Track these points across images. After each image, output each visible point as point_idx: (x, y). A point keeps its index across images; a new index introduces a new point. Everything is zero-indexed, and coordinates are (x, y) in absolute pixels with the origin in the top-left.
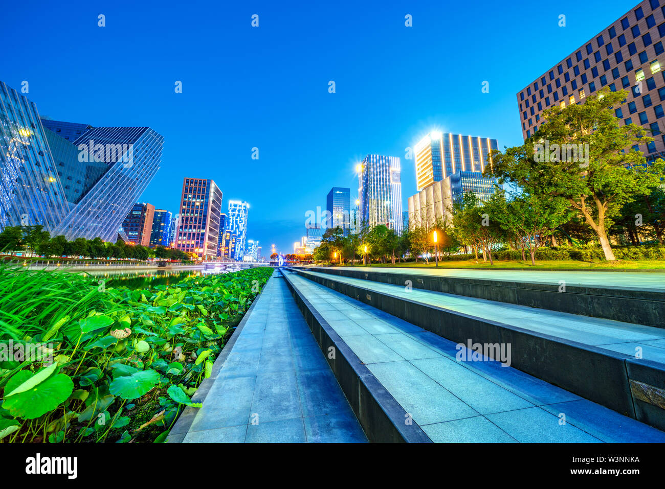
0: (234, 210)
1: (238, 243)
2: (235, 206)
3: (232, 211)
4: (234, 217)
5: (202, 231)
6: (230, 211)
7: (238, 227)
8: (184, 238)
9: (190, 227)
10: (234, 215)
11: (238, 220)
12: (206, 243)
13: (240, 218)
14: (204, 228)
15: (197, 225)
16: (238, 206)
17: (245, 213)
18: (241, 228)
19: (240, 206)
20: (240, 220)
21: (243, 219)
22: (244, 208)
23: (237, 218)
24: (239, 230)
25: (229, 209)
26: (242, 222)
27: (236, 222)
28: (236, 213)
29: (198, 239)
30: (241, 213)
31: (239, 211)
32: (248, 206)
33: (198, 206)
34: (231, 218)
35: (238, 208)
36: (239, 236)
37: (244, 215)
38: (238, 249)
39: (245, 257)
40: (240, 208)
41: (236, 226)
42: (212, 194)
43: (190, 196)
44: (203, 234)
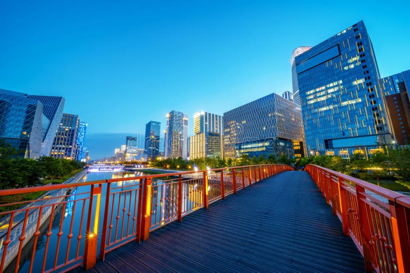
8: (56, 151)
9: (61, 144)
15: (66, 142)
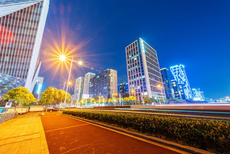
0: (175, 71)
1: (185, 90)
2: (175, 68)
3: (174, 72)
4: (177, 75)
5: (143, 77)
6: (173, 72)
7: (181, 80)
10: (176, 74)
11: (180, 75)
12: (148, 86)
13: (180, 74)
14: (143, 74)
16: (176, 68)
17: (183, 70)
18: (184, 80)
19: (177, 68)
20: (181, 75)
21: (183, 74)
22: (181, 68)
23: (178, 75)
24: (182, 81)
25: (171, 71)
26: (183, 76)
27: (179, 77)
28: (177, 72)
29: (141, 84)
30: (180, 72)
31: (178, 70)
32: (183, 66)
33: (136, 60)
34: (175, 76)
35: (177, 69)
36: (184, 85)
37: (182, 72)
38: (187, 94)
39: (194, 98)
40: (179, 68)
41: (180, 79)
42: (143, 48)
43: (130, 56)
44: (144, 80)
